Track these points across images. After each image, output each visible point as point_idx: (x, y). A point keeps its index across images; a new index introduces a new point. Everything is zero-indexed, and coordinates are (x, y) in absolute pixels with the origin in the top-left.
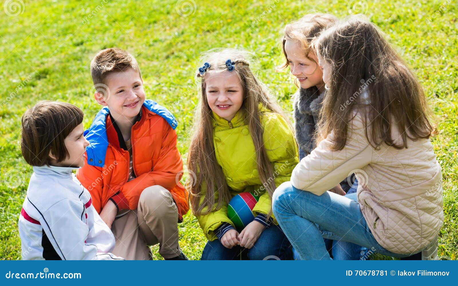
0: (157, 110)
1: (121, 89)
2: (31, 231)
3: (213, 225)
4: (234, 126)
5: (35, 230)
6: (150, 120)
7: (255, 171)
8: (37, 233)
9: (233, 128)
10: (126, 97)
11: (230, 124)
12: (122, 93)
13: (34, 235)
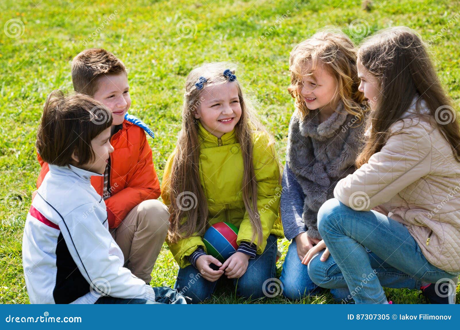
0: (133, 119)
1: (112, 94)
2: (46, 235)
3: (188, 249)
4: (223, 143)
5: (51, 234)
6: (127, 130)
7: (240, 193)
8: (52, 238)
9: (222, 145)
10: (116, 103)
11: (220, 140)
12: (112, 98)
13: (49, 240)
